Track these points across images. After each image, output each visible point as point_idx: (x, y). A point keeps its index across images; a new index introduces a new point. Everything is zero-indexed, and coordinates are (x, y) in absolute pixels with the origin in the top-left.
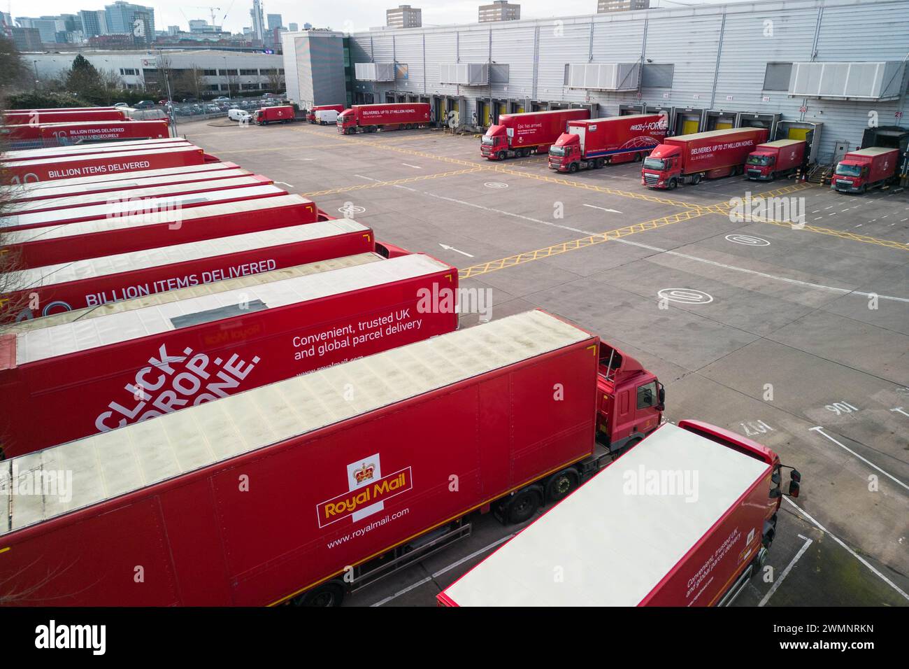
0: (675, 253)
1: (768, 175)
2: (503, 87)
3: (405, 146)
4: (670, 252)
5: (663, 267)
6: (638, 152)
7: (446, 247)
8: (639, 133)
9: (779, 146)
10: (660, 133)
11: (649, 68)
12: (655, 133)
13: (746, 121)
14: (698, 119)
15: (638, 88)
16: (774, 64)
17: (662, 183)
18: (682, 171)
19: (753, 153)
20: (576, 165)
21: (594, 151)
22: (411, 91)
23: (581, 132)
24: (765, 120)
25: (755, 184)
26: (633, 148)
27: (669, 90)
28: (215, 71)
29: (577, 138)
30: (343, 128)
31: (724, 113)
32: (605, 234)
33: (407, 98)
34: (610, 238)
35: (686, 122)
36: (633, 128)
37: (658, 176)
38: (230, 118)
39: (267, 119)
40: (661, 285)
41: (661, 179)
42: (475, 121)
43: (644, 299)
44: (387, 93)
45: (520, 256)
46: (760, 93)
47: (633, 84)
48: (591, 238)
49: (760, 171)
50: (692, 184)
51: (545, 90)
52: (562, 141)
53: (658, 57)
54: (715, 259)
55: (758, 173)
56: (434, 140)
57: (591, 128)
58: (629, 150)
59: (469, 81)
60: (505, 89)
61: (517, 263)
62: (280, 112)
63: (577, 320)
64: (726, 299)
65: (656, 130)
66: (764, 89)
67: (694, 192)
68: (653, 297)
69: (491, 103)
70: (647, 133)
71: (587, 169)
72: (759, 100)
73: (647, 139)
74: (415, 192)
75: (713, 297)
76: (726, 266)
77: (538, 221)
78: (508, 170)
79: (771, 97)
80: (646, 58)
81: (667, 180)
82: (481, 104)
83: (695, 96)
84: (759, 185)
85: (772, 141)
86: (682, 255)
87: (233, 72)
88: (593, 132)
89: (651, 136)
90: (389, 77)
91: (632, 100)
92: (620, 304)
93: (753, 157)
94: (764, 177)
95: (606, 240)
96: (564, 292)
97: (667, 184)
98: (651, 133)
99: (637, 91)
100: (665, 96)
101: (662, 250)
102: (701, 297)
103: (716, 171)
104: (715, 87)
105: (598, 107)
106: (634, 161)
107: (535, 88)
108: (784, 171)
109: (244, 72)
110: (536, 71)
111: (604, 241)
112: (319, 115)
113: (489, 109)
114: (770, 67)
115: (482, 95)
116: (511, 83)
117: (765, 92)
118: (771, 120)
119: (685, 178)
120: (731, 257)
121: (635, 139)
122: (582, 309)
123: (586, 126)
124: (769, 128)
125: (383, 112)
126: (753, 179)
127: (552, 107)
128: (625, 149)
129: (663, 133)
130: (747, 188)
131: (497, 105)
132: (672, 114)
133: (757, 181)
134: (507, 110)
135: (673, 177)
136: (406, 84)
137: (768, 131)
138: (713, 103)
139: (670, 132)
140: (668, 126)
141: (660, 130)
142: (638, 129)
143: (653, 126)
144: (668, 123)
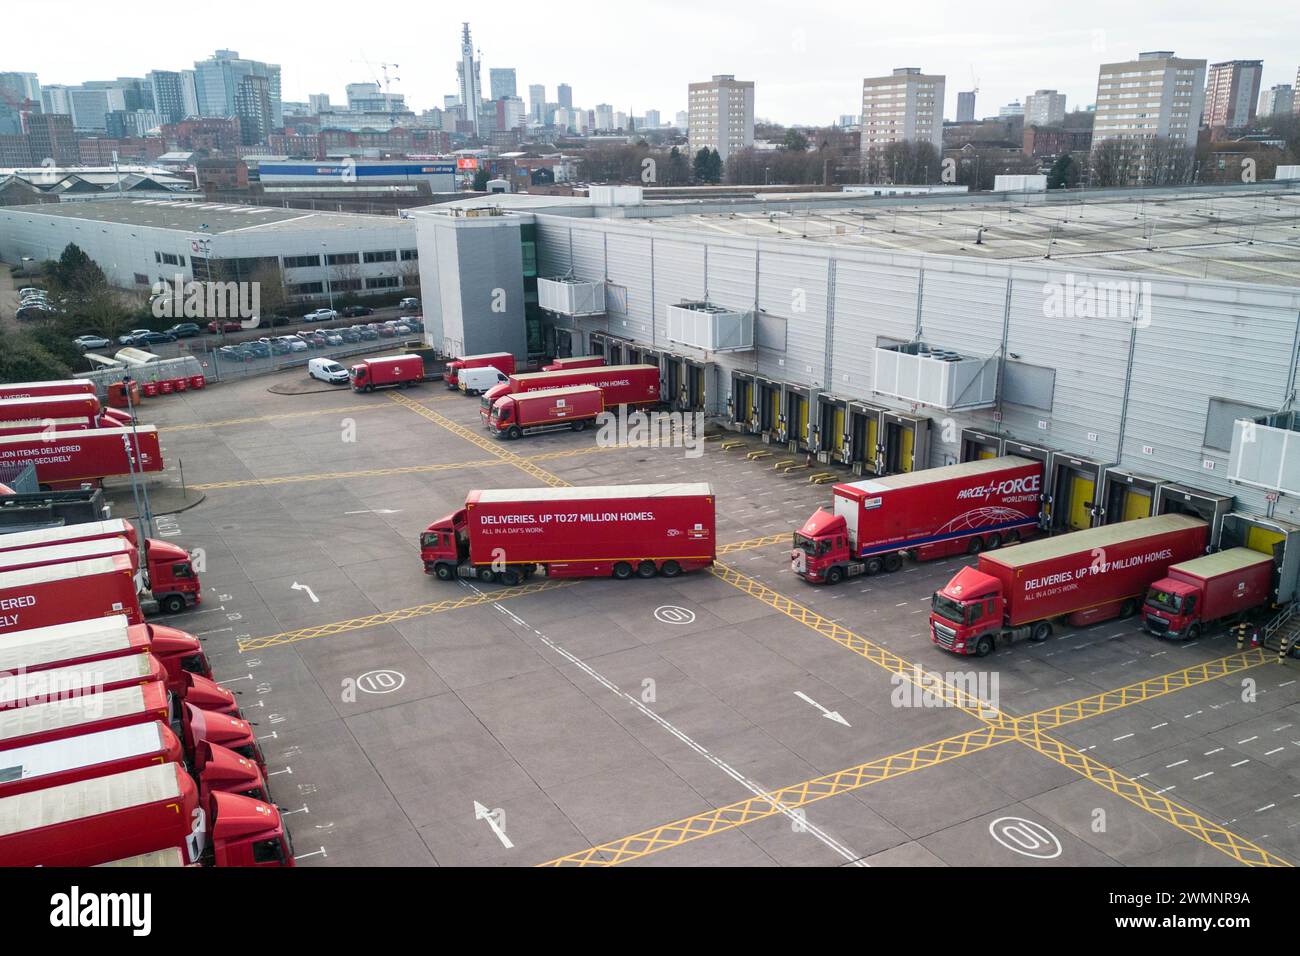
1: (1182, 632)
2: (777, 357)
6: (978, 536)
8: (980, 502)
9: (1206, 575)
10: (1025, 498)
11: (1013, 367)
12: (1013, 499)
13: (1172, 504)
14: (1094, 480)
15: (996, 401)
16: (1218, 401)
17: (962, 645)
18: (1005, 619)
19: (1159, 584)
20: (842, 569)
21: (878, 542)
22: (632, 337)
23: (850, 509)
24: (1202, 507)
25: (1156, 645)
26: (966, 530)
27: (1048, 415)
28: (317, 257)
31: (1134, 479)
33: (625, 355)
35: (1077, 480)
36: (963, 494)
37: (953, 632)
38: (311, 374)
39: (372, 383)
41: (961, 637)
42: (732, 412)
44: (592, 336)
46: (1199, 450)
47: (985, 393)
49: (1166, 622)
50: (1031, 640)
51: (845, 377)
52: (814, 525)
53: (1030, 351)
55: (1164, 624)
57: (869, 503)
58: (956, 534)
59: (715, 343)
60: (781, 362)
62: (397, 369)
65: (1017, 494)
66: (1204, 445)
69: (756, 386)
70: (996, 500)
71: (867, 574)
72: (1198, 462)
73: (998, 511)
74: (521, 627)
79: (1218, 462)
80: (1009, 351)
81: (973, 638)
82: (741, 384)
83: (1091, 436)
84: (1161, 651)
85: (1215, 551)
87: (352, 258)
88: (873, 510)
89: (1006, 505)
90: (596, 308)
91: (988, 423)
93: (1159, 591)
94: (1175, 634)
97: (971, 648)
98: (1004, 500)
99: (994, 409)
100: (1042, 425)
103: (1088, 611)
104: (1123, 425)
105: (931, 425)
106: (968, 553)
107: (828, 369)
108: (1227, 618)
109: (370, 258)
110: (829, 340)
112: (465, 377)
114: (1215, 406)
115: (747, 367)
116: (790, 353)
117: (1207, 451)
118: (1211, 509)
119: (1014, 632)
121: (968, 514)
123: (860, 498)
124: (1210, 521)
126: (1156, 633)
127: (852, 413)
128: (945, 534)
129: (1032, 498)
130: (1134, 656)
131: (768, 391)
132: (1049, 465)
133: (1161, 638)
134: (781, 403)
135: (985, 633)
136: (624, 323)
137: (1208, 529)
138: (1120, 455)
139: (1046, 497)
140: (1041, 485)
141: (1024, 493)
142: (976, 495)
143: (1009, 487)
144: (1041, 480)
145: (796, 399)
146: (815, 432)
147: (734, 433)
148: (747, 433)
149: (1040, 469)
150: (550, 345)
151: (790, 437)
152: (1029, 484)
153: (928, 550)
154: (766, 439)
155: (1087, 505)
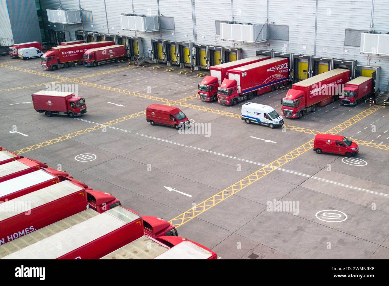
0: (317, 178)
1: (354, 103)
2: (171, 33)
3: (103, 81)
4: (314, 177)
5: (314, 192)
6: (273, 85)
7: (170, 189)
8: (272, 73)
9: (358, 84)
10: (284, 71)
11: (273, 27)
12: (281, 71)
13: (337, 65)
14: (307, 62)
15: (267, 39)
16: (350, 30)
17: (295, 115)
18: (306, 105)
20: (236, 99)
21: (247, 89)
22: (97, 31)
23: (237, 78)
24: (348, 65)
25: (348, 108)
26: (270, 83)
27: (287, 42)
29: (235, 82)
30: (47, 66)
31: (323, 59)
32: (271, 164)
33: (94, 37)
34: (276, 168)
35: (300, 63)
36: (269, 70)
37: (292, 111)
40: (315, 207)
41: (294, 112)
42: (151, 56)
43: (309, 222)
44: (76, 32)
45: (223, 191)
46: (343, 47)
47: (264, 37)
48: (263, 168)
49: (349, 100)
50: (312, 111)
51: (203, 37)
53: (278, 21)
54: (340, 181)
55: (348, 101)
56: (124, 73)
57: (243, 75)
58: (268, 84)
59: (145, 29)
60: (173, 34)
61: (223, 199)
63: (275, 247)
64: (353, 216)
65: (282, 69)
66: (345, 45)
67: (314, 118)
68: (313, 219)
69: (164, 45)
70: (277, 72)
72: (343, 51)
73: (278, 76)
74: (128, 133)
75: (347, 214)
76: (347, 186)
77: (224, 155)
78: (190, 104)
79: (350, 50)
80: (270, 21)
81: (298, 113)
82: (155, 44)
83: (304, 47)
84: (350, 110)
85: (353, 78)
86: (321, 179)
89: (280, 74)
90: (77, 20)
91: (265, 47)
92: (297, 229)
94: (352, 104)
95: (273, 170)
96: (260, 222)
97: (297, 115)
98: (279, 72)
99: (266, 42)
100: (285, 46)
101: (309, 176)
102: (340, 216)
103: (324, 101)
104: (315, 42)
105: (241, 50)
106: (271, 91)
107: (195, 35)
108: (363, 98)
110: (194, 25)
111: (272, 171)
112: (21, 52)
113: (162, 48)
114: (347, 31)
115: (157, 37)
116: (177, 30)
117: (346, 47)
118: (351, 65)
119: (308, 109)
120: (348, 178)
121: (270, 77)
122: (276, 237)
123: (240, 73)
124: (351, 69)
125: (78, 51)
126: (346, 105)
127: (209, 50)
128: (264, 85)
129: (286, 71)
130: (343, 112)
131: (168, 46)
132: (291, 59)
133: (348, 106)
134: (174, 50)
135: (301, 110)
136: (92, 26)
137: (350, 72)
138: (315, 52)
139: (291, 70)
140: (289, 66)
141: (284, 69)
142: (272, 71)
143: (280, 67)
144: (289, 64)
145: (181, 48)
146: (193, 58)
147: (154, 64)
148: (161, 63)
149: (288, 60)
150: (52, 39)
151: (181, 62)
152: (285, 66)
153: (260, 91)
154: (169, 64)
155: (304, 71)
